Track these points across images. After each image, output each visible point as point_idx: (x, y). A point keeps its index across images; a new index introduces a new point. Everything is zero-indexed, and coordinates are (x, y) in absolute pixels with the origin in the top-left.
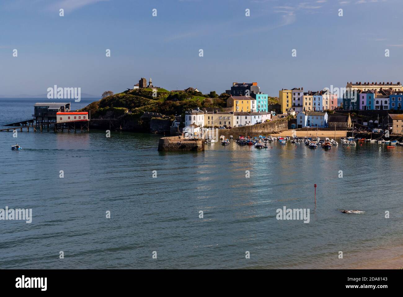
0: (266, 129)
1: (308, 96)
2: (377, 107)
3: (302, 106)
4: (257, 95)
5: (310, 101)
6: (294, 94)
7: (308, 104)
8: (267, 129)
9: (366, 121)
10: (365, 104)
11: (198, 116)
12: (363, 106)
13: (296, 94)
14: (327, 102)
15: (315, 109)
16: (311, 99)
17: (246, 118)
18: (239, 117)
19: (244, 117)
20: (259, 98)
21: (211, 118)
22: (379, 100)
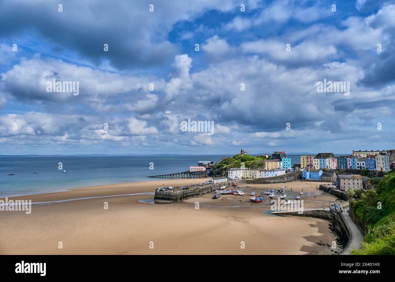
0: (276, 180)
1: (316, 160)
2: (358, 167)
4: (282, 159)
5: (318, 163)
6: (308, 158)
7: (316, 164)
10: (351, 165)
11: (235, 171)
12: (349, 166)
13: (309, 158)
14: (329, 163)
16: (318, 161)
17: (265, 173)
18: (261, 172)
19: (264, 172)
20: (284, 161)
21: (245, 172)
22: (359, 162)
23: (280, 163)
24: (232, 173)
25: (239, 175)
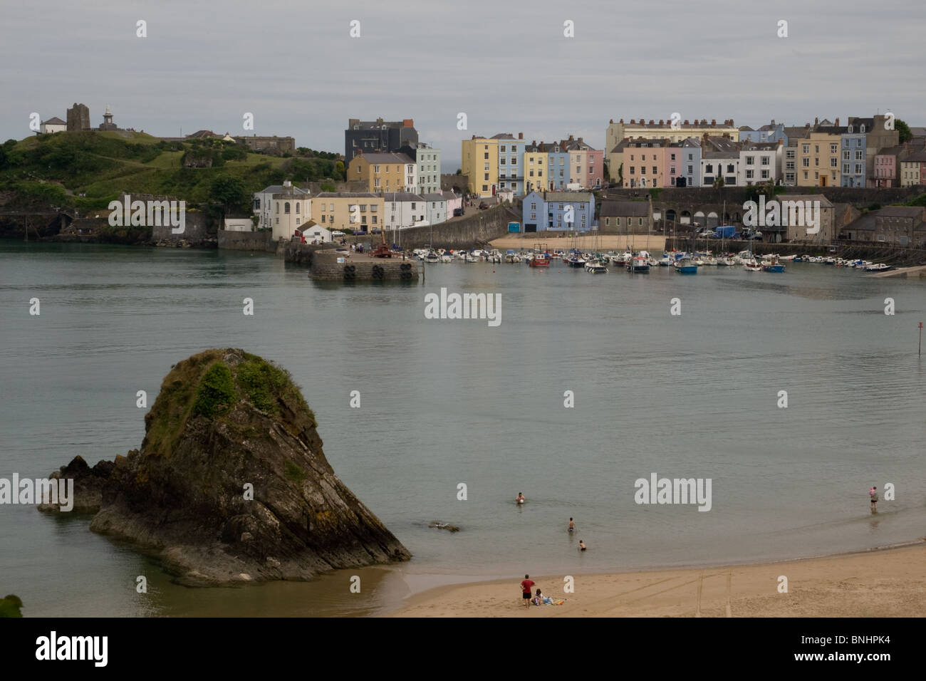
0: (463, 236)
1: (536, 155)
2: (708, 180)
3: (522, 180)
4: (418, 151)
5: (541, 167)
6: (503, 149)
7: (536, 174)
9: (685, 214)
10: (679, 173)
11: (308, 202)
12: (673, 179)
13: (508, 149)
14: (579, 168)
15: (552, 185)
16: (544, 160)
17: (414, 207)
18: (398, 204)
19: (410, 204)
20: (422, 158)
21: (329, 208)
22: (715, 163)
23: (411, 170)
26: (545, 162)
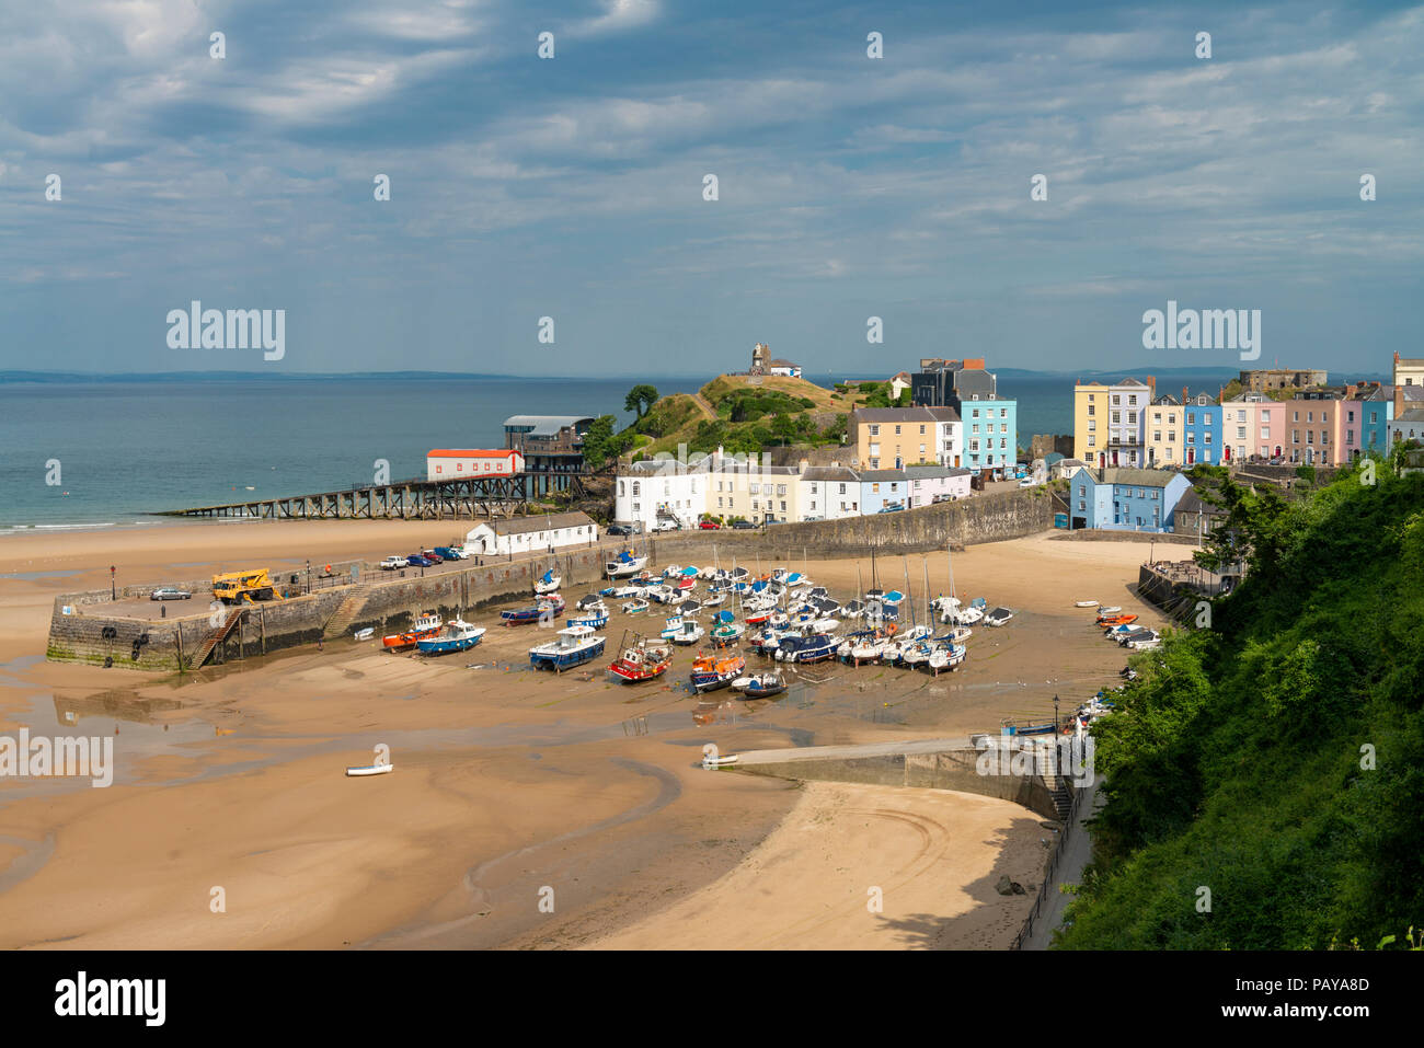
1: (1166, 410)
3: (1142, 444)
4: (964, 404)
5: (1173, 428)
6: (1117, 400)
7: (1165, 437)
8: (914, 532)
10: (1357, 443)
12: (1350, 451)
13: (1124, 400)
14: (1242, 429)
15: (1191, 455)
16: (1177, 418)
17: (843, 490)
18: (820, 484)
19: (835, 486)
20: (976, 415)
21: (727, 487)
23: (949, 430)
24: (636, 491)
25: (683, 504)
26: (1180, 420)
